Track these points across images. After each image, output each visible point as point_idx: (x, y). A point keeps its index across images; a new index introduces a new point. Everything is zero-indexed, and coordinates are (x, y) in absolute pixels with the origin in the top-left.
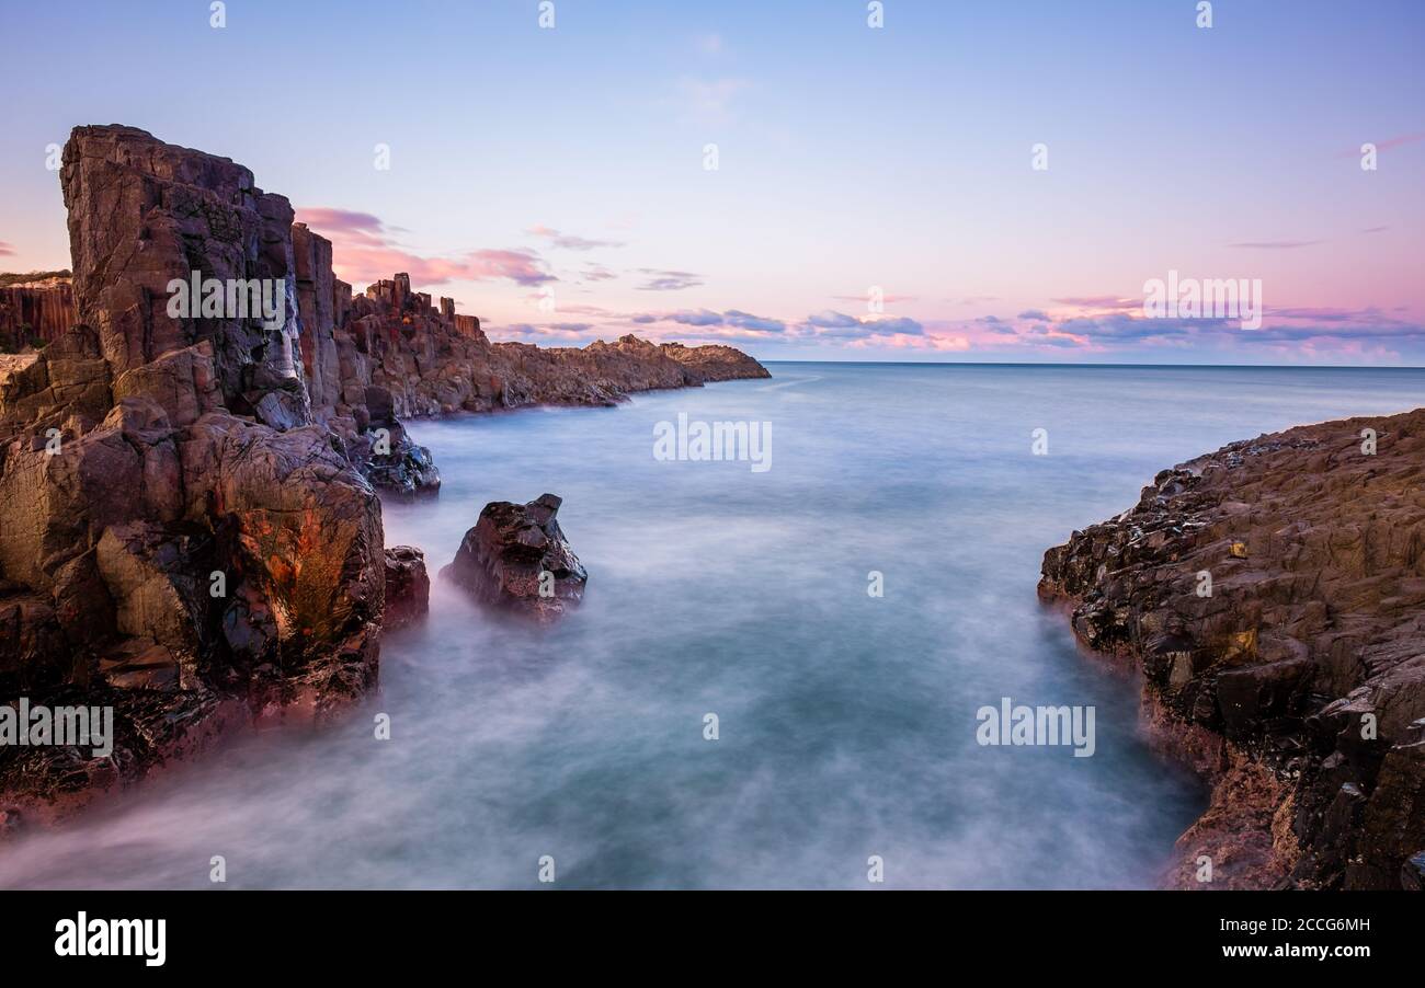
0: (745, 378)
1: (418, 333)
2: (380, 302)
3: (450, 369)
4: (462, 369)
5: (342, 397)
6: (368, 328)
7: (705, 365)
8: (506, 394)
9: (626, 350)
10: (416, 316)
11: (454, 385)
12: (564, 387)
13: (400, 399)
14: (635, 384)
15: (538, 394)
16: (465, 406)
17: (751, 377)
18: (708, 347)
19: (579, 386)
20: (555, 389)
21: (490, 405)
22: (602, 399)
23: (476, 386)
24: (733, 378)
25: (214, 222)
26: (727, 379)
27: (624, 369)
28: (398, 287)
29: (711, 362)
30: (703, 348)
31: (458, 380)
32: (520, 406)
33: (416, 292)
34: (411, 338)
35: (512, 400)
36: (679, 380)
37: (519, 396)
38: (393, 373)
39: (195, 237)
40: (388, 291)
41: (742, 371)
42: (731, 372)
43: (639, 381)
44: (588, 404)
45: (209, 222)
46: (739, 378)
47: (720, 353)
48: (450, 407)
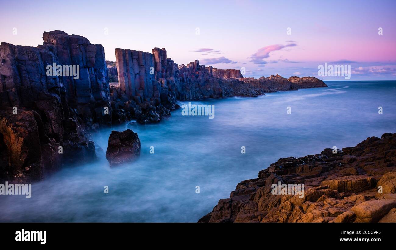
0: (317, 87)
1: (199, 76)
2: (190, 68)
3: (208, 86)
4: (211, 86)
5: (153, 95)
6: (185, 76)
7: (303, 83)
8: (223, 93)
9: (272, 79)
10: (200, 72)
11: (208, 91)
12: (243, 91)
13: (189, 95)
14: (272, 90)
15: (234, 93)
16: (211, 97)
17: (320, 87)
18: (306, 77)
19: (247, 91)
20: (240, 92)
21: (218, 96)
22: (253, 95)
23: (215, 91)
24: (312, 87)
25: (30, 56)
26: (310, 88)
27: (269, 85)
28: (195, 64)
29: (305, 82)
30: (304, 78)
31: (209, 89)
32: (227, 97)
33: (201, 65)
34: (198, 78)
35: (225, 95)
36: (288, 88)
37: (228, 94)
38: (188, 88)
39: (24, 61)
40: (192, 65)
41: (316, 85)
42: (312, 85)
43: (274, 88)
44: (248, 96)
45: (28, 56)
46: (315, 87)
47: (310, 79)
48: (206, 97)
